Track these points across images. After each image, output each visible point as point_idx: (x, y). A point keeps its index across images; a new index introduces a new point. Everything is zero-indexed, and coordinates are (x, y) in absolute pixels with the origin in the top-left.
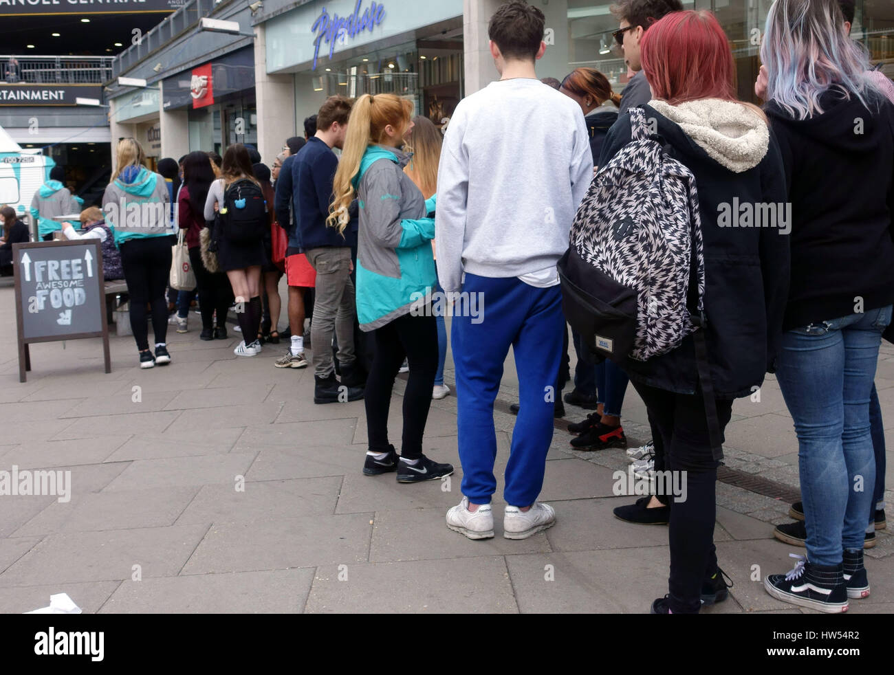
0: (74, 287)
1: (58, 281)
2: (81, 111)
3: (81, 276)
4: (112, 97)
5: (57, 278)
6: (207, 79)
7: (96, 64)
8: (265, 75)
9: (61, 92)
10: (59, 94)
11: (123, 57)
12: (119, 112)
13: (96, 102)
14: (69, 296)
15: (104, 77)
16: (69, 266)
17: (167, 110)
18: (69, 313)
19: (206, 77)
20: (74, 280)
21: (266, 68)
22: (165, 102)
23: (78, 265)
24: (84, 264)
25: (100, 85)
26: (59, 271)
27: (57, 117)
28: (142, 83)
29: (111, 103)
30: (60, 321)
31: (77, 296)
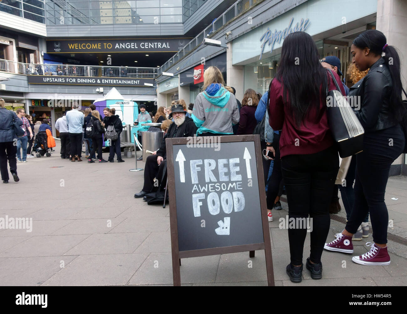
0: (232, 190)
1: (215, 183)
2: (146, 89)
3: (239, 178)
4: (158, 83)
5: (214, 179)
6: (201, 71)
7: (151, 71)
8: (232, 66)
9: (138, 81)
10: (138, 82)
11: (162, 67)
12: (160, 89)
13: (152, 85)
14: (227, 201)
15: (154, 76)
16: (227, 166)
17: (181, 86)
18: (227, 220)
19: (201, 70)
20: (232, 183)
21: (232, 62)
22: (181, 83)
23: (236, 165)
24: (242, 164)
25: (153, 79)
26: (216, 172)
27: (137, 91)
28: (172, 75)
29: (157, 85)
30: (218, 231)
31: (236, 201)
